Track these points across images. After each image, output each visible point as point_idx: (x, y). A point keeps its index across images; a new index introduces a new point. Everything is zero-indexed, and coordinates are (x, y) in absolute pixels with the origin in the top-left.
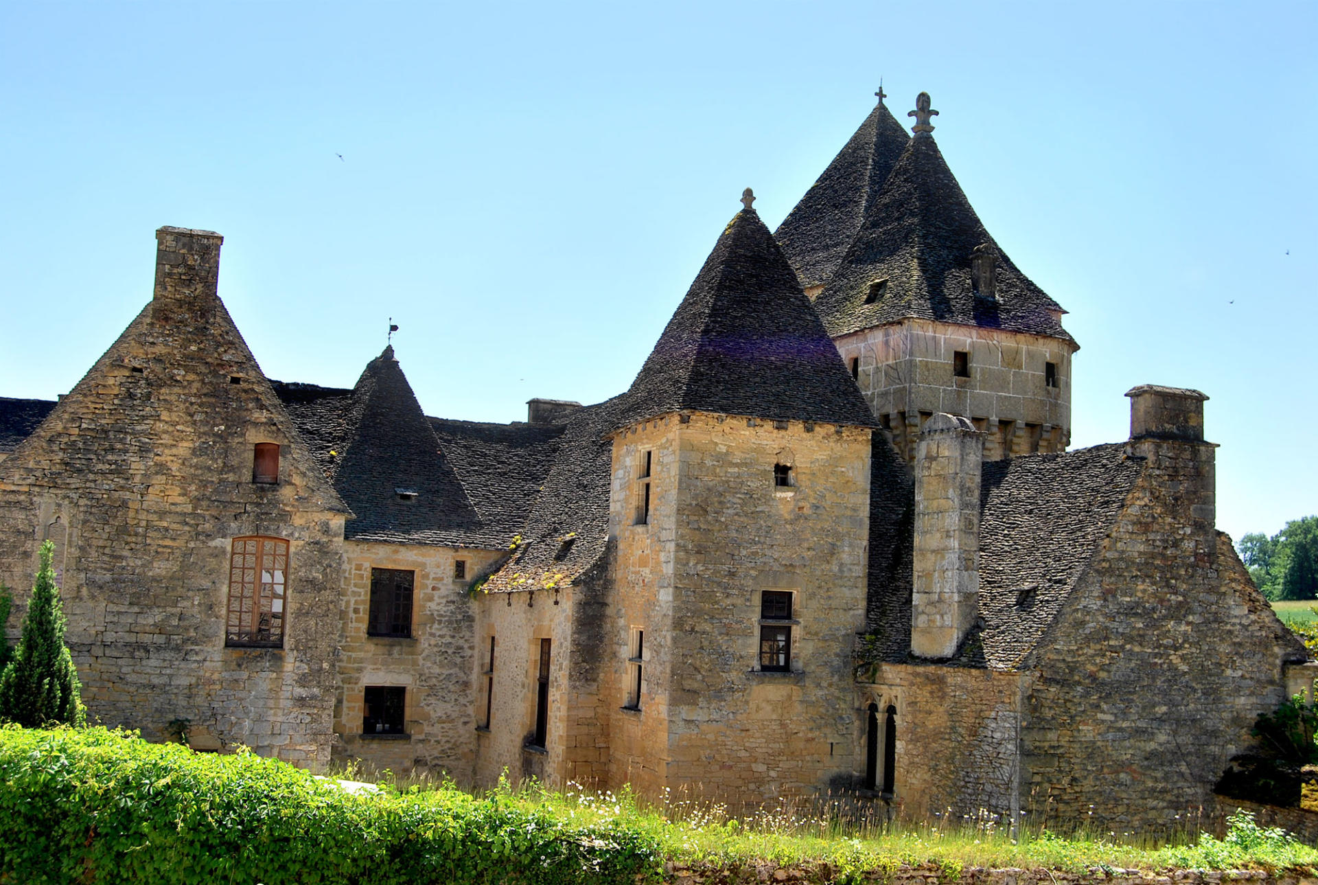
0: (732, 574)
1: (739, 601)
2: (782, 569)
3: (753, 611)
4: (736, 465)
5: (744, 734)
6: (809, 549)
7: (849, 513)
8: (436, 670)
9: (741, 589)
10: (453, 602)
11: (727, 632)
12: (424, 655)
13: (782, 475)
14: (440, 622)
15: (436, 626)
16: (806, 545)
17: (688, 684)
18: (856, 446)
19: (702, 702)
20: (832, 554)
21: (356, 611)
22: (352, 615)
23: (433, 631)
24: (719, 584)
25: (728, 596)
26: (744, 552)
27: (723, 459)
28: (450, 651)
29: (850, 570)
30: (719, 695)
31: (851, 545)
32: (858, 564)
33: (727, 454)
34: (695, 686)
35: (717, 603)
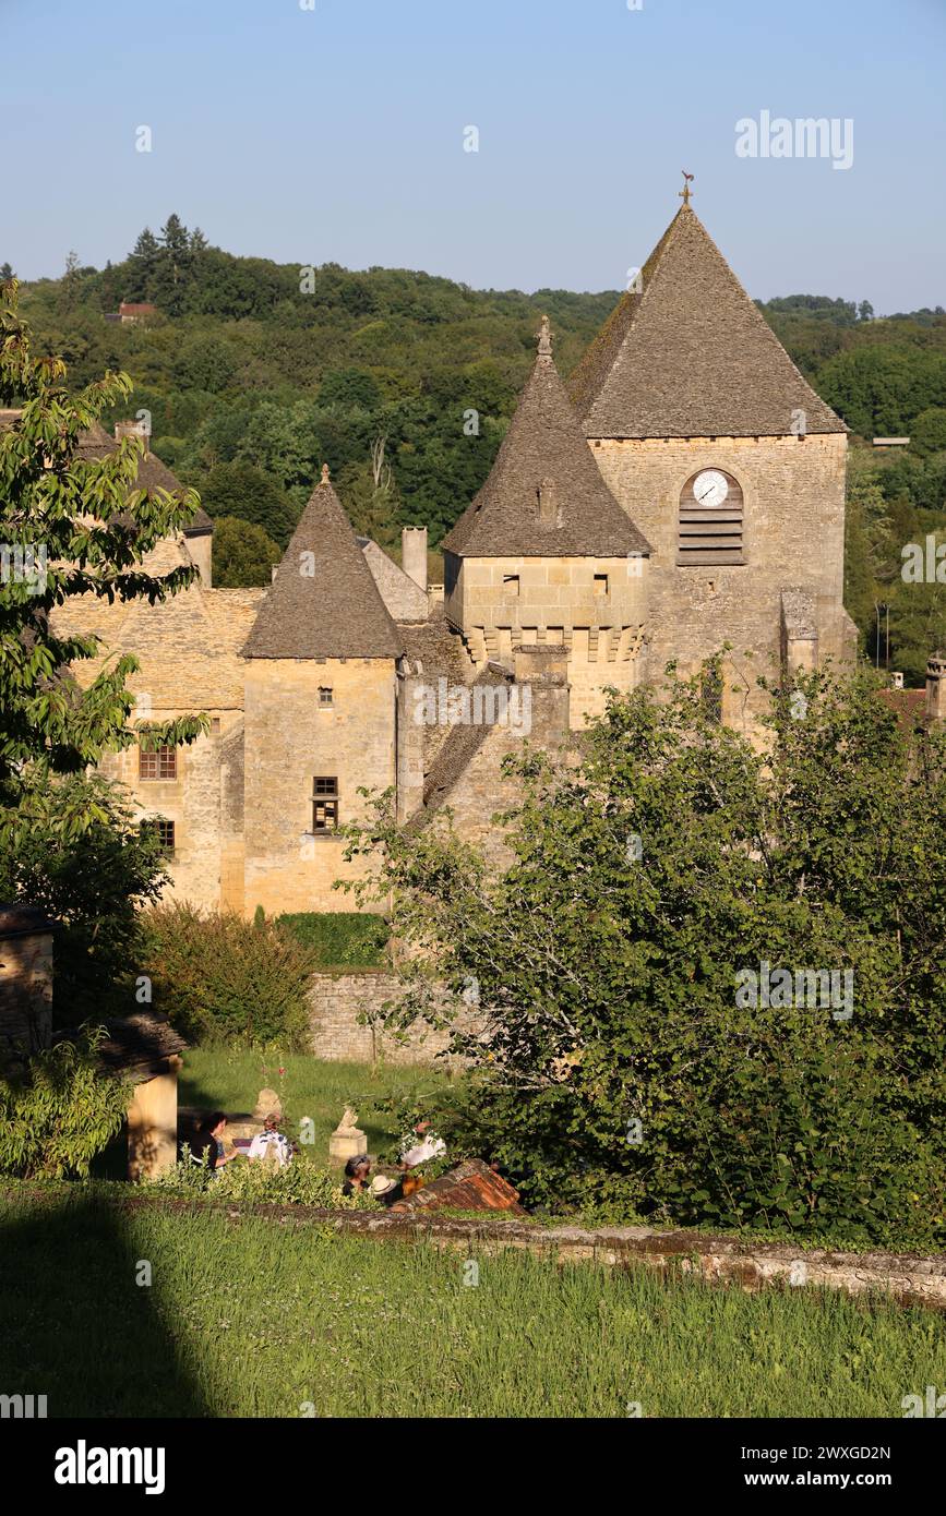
0: (288, 767)
1: (294, 785)
2: (327, 762)
3: (305, 792)
4: (289, 691)
5: (301, 877)
6: (346, 747)
7: (377, 720)
8: (197, 807)
9: (296, 777)
10: (209, 753)
11: (286, 806)
12: (187, 795)
13: (326, 693)
14: (198, 769)
15: (195, 772)
16: (344, 745)
17: (258, 843)
18: (381, 671)
19: (269, 855)
20: (366, 750)
21: (128, 763)
22: (124, 766)
23: (193, 776)
24: (278, 774)
25: (286, 781)
26: (296, 752)
27: (277, 687)
28: (208, 792)
29: (379, 761)
30: (281, 850)
31: (380, 743)
32: (386, 756)
33: (280, 684)
34: (263, 844)
35: (276, 787)
